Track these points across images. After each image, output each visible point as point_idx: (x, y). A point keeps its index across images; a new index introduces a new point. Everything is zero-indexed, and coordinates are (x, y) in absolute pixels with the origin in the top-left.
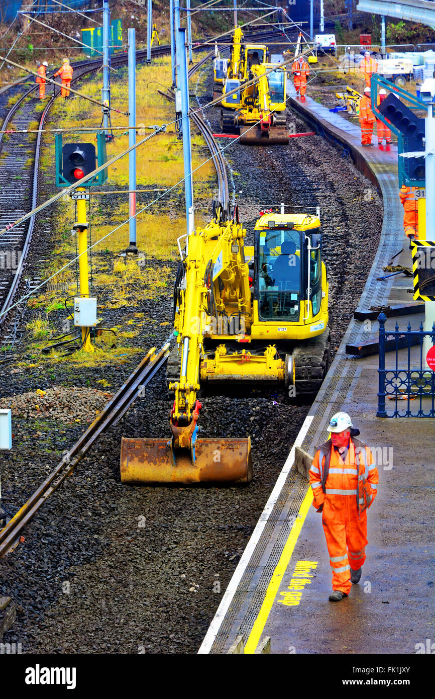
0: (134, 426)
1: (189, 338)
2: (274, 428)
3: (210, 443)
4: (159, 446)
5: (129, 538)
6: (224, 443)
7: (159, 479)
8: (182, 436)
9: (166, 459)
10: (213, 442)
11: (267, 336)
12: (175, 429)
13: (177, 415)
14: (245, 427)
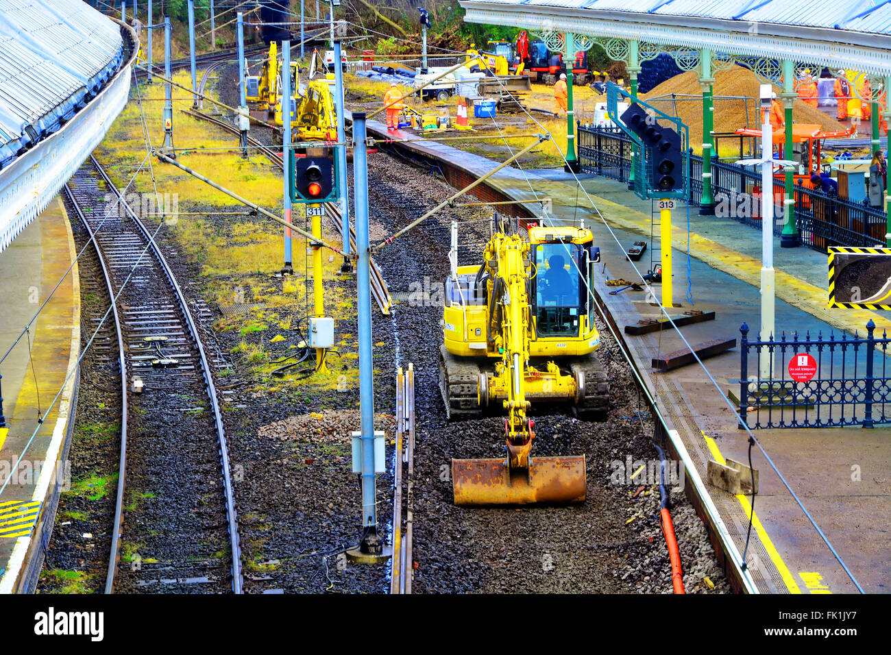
0: (443, 448)
1: (519, 354)
2: (581, 445)
3: (545, 461)
4: (492, 467)
5: (504, 561)
6: (559, 461)
7: (494, 500)
8: (521, 455)
9: (500, 480)
10: (548, 460)
11: (546, 352)
12: (512, 448)
13: (513, 434)
14: (549, 446)
